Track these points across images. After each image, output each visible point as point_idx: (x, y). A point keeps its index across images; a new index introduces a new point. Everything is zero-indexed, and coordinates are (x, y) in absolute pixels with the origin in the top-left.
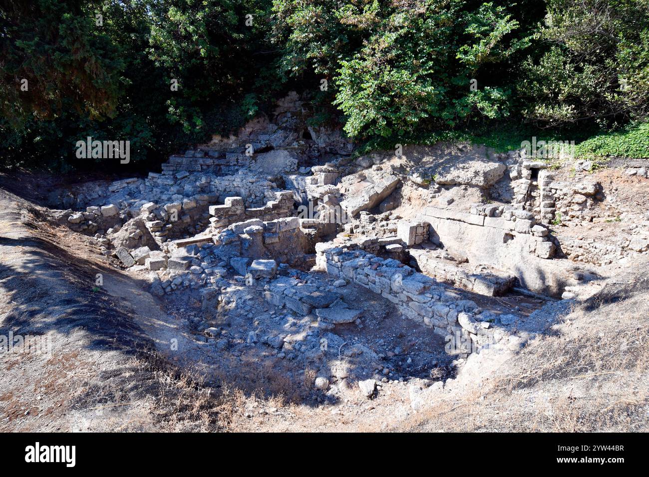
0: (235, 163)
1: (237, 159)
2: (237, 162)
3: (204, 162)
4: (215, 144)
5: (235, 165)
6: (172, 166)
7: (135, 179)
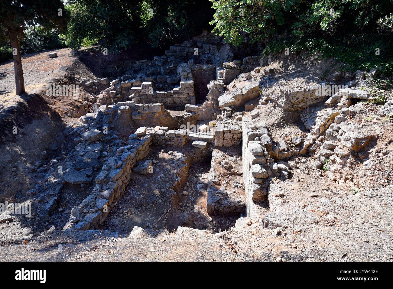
0: (208, 52)
1: (210, 49)
2: (210, 51)
3: (188, 50)
4: (204, 36)
5: (208, 53)
6: (171, 52)
7: (146, 60)
